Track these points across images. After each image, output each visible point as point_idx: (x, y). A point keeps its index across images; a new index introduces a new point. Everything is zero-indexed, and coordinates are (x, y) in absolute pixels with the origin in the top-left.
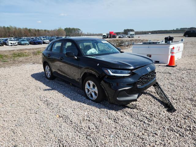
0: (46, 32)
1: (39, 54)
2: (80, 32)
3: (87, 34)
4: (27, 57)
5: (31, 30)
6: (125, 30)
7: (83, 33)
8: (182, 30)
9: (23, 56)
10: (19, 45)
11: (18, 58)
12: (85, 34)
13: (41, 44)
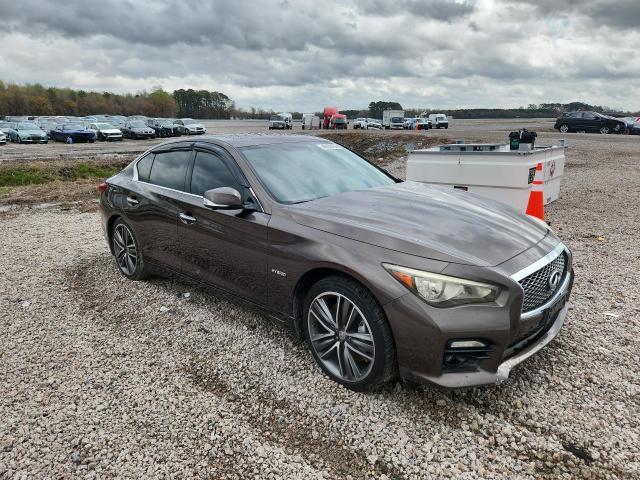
0: (111, 101)
1: (84, 177)
2: (228, 105)
3: (249, 111)
4: (40, 187)
5: (57, 93)
6: (373, 104)
7: (237, 108)
8: (548, 111)
9: (27, 182)
10: (13, 141)
11: (7, 188)
12: (243, 111)
13: (92, 141)
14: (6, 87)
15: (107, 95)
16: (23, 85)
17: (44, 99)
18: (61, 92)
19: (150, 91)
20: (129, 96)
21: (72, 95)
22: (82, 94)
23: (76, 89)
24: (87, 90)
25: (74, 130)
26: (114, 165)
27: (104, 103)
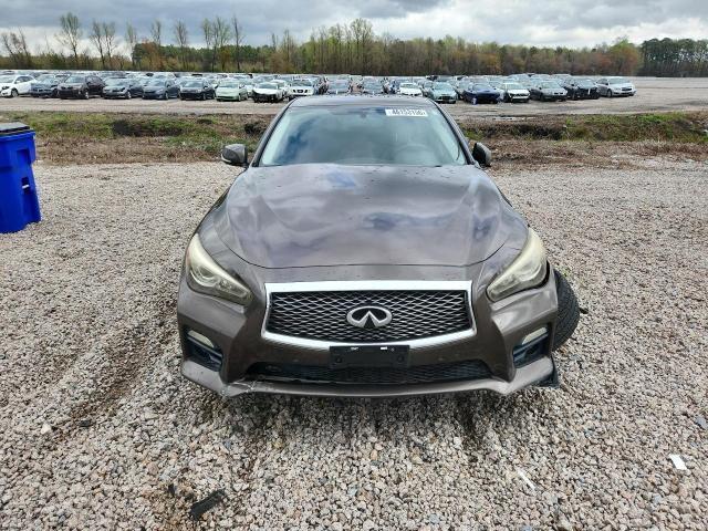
5: (509, 51)
13: (495, 102)
14: (466, 47)
15: (559, 51)
16: (481, 43)
17: (495, 58)
18: (513, 49)
19: (611, 44)
20: (585, 50)
21: (523, 52)
22: (534, 50)
23: (528, 46)
24: (540, 46)
25: (482, 90)
26: (481, 129)
27: (552, 60)
